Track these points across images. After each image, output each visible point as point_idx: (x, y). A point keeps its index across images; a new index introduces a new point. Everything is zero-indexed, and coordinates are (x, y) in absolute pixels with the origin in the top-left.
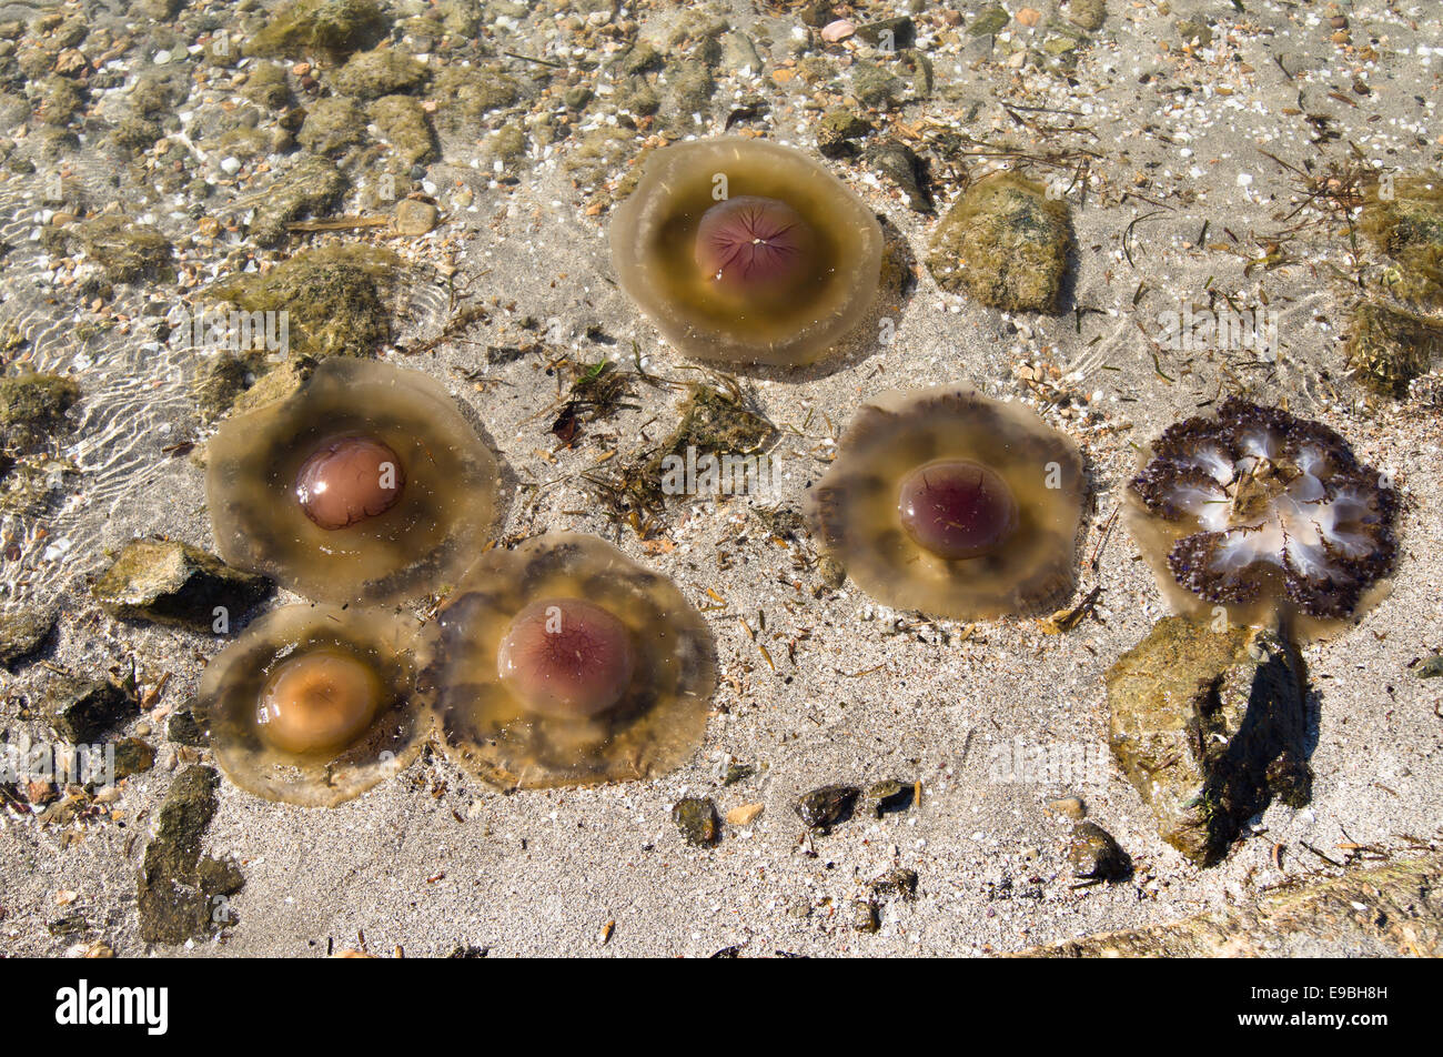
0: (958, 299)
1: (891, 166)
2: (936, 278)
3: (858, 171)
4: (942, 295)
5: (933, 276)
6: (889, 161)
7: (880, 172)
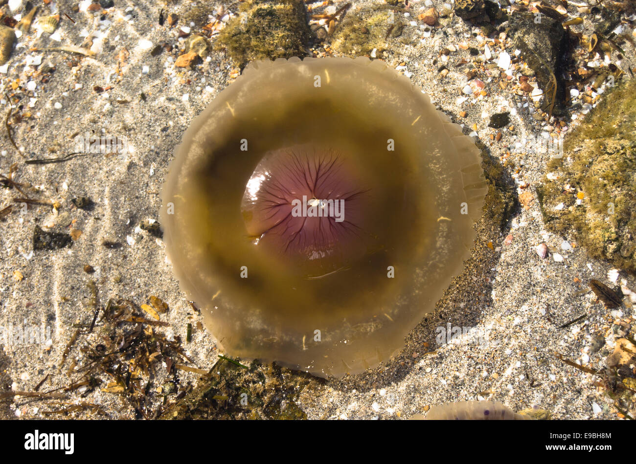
0: (565, 246)
1: (531, 47)
2: (545, 214)
3: (494, 47)
4: (545, 235)
5: (542, 209)
6: (530, 40)
7: (517, 52)
